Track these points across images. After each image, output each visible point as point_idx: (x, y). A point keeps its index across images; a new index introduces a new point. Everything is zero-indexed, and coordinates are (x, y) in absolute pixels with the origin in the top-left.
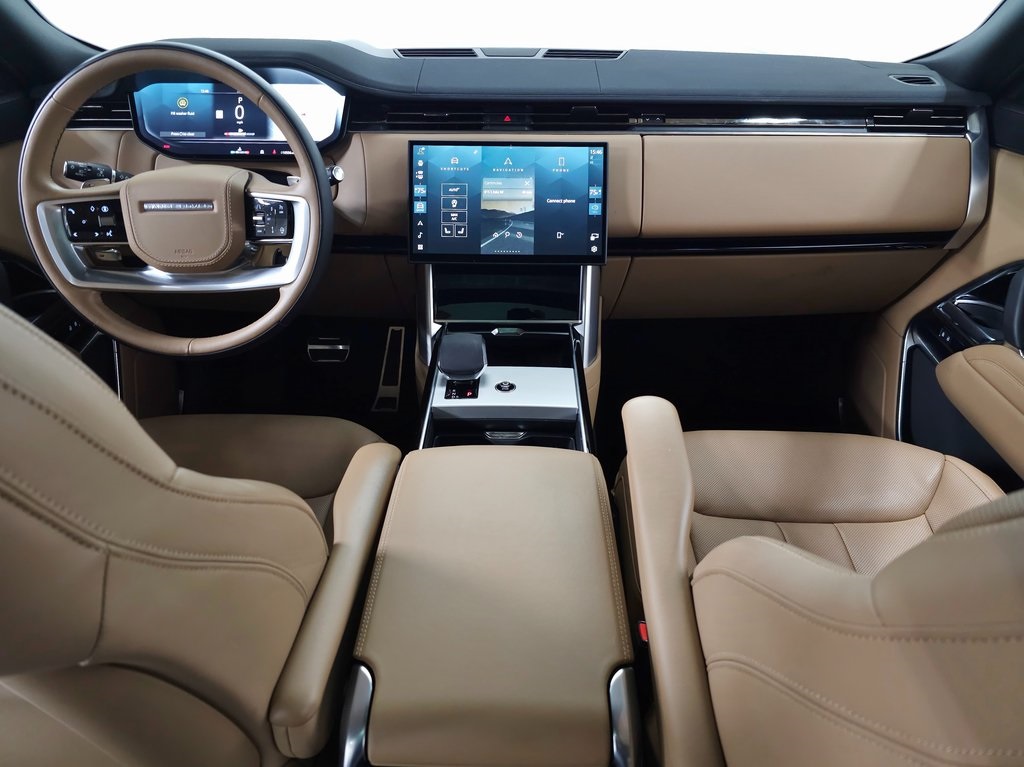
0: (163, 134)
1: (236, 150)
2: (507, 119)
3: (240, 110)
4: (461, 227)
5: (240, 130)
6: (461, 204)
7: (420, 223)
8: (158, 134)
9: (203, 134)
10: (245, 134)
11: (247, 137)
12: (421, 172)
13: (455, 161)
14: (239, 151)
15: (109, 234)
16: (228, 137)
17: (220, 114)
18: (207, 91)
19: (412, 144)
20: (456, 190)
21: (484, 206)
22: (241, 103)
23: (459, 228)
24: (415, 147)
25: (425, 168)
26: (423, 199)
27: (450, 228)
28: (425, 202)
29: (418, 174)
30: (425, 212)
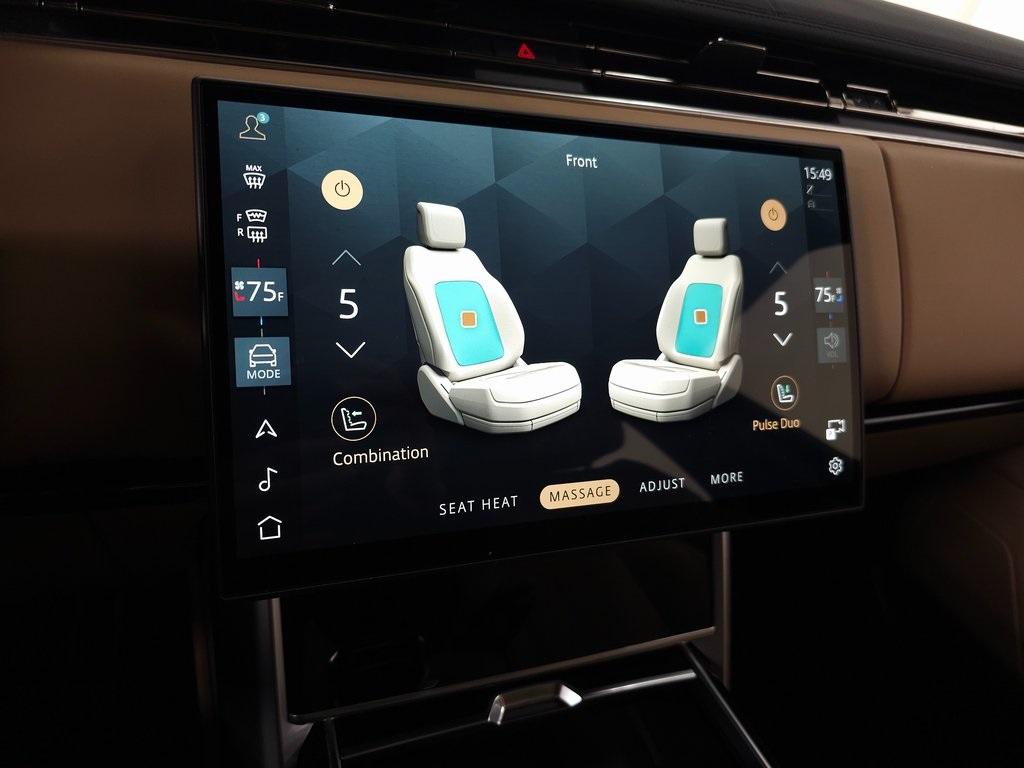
2: (525, 52)
7: (266, 429)
12: (257, 215)
19: (209, 94)
24: (224, 107)
25: (274, 197)
26: (271, 326)
28: (285, 341)
29: (244, 223)
30: (288, 382)
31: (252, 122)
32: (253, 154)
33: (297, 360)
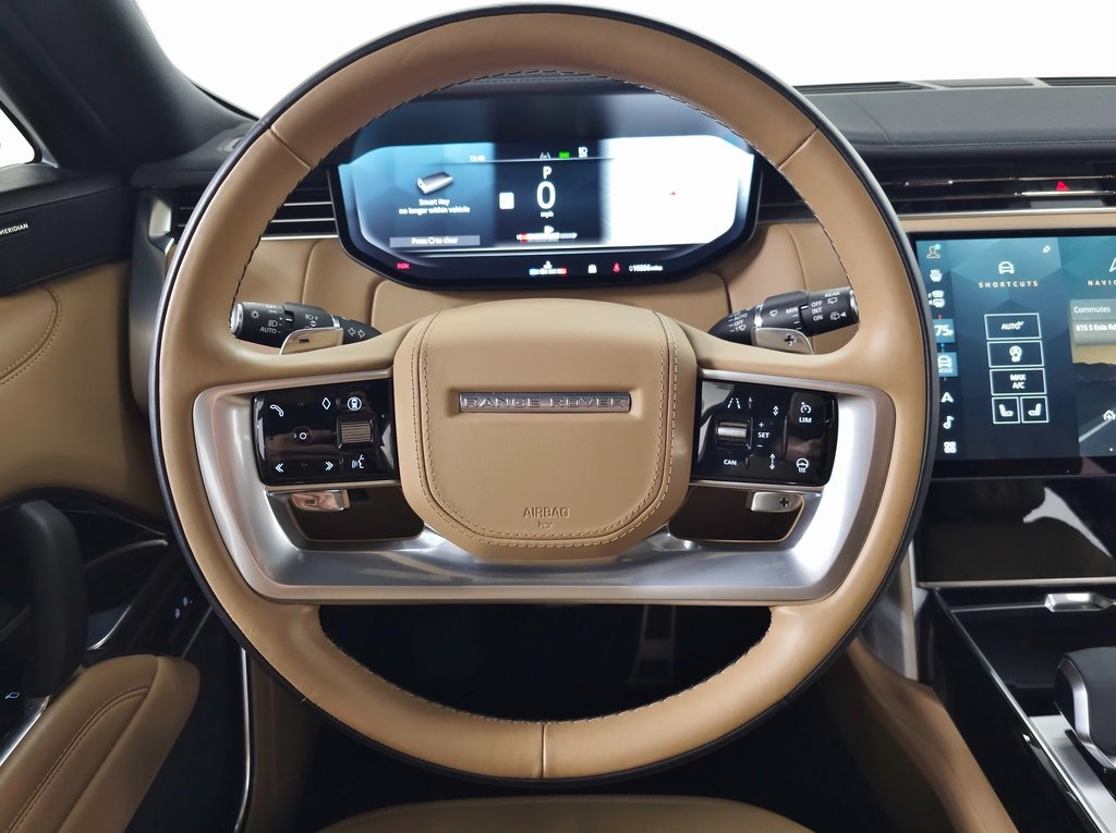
0: (396, 242)
1: (540, 266)
2: (1061, 187)
3: (546, 192)
4: (1035, 402)
5: (548, 229)
6: (1030, 354)
7: (947, 397)
8: (387, 243)
9: (475, 240)
10: (557, 236)
11: (561, 241)
12: (938, 294)
13: (1007, 268)
14: (548, 269)
15: (357, 464)
16: (525, 242)
17: (507, 201)
18: (482, 159)
20: (1018, 325)
21: (1080, 356)
22: (550, 178)
23: (1030, 405)
24: (920, 244)
25: (946, 284)
26: (949, 347)
27: (1011, 405)
28: (954, 354)
29: (933, 298)
30: (956, 375)
31: (933, 250)
32: (935, 265)
33: (960, 364)
